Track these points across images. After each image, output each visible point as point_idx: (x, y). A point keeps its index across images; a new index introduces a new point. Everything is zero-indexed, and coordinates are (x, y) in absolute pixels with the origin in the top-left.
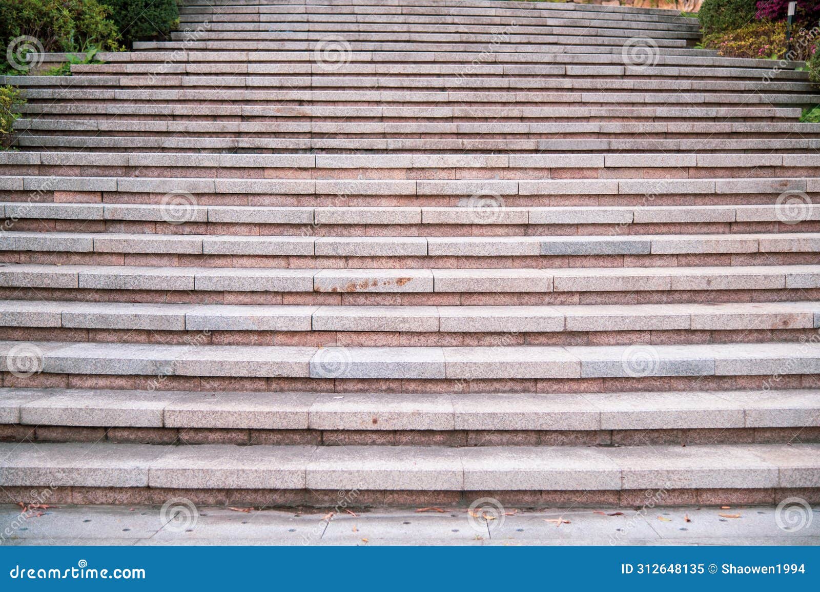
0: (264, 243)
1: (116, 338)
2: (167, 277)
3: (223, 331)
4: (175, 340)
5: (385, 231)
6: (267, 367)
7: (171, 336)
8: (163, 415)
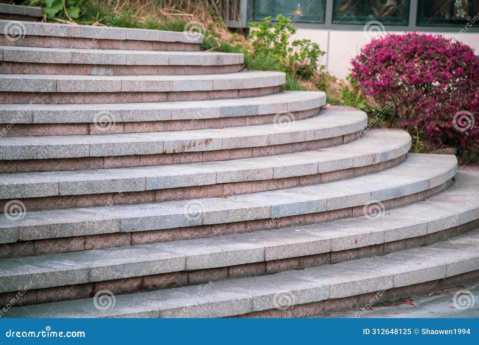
0: (76, 111)
1: (91, 202)
2: (70, 145)
3: (162, 190)
4: (131, 201)
5: (96, 99)
6: (250, 212)
7: (129, 197)
8: (265, 252)
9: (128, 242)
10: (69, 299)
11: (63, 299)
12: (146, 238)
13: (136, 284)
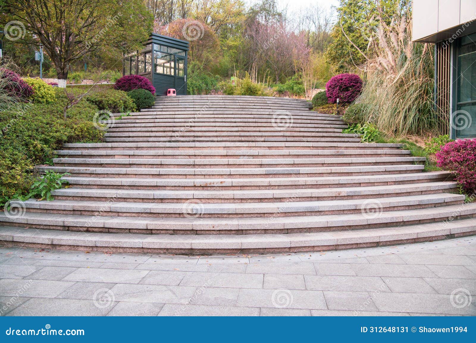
3: (166, 199)
6: (179, 210)
7: (149, 200)
8: (147, 225)
9: (117, 215)
10: (60, 230)
11: (58, 230)
12: (125, 215)
13: (85, 229)
